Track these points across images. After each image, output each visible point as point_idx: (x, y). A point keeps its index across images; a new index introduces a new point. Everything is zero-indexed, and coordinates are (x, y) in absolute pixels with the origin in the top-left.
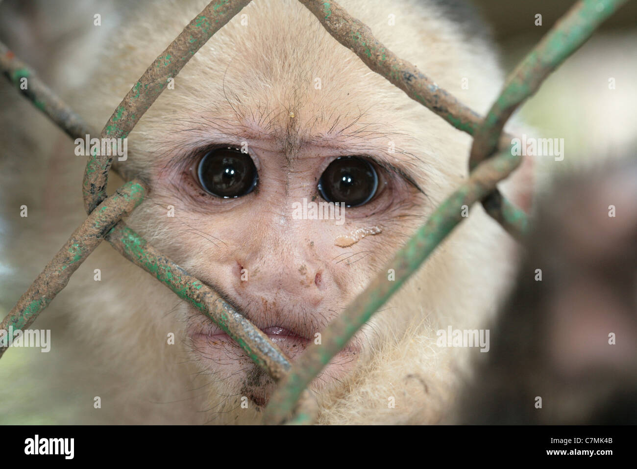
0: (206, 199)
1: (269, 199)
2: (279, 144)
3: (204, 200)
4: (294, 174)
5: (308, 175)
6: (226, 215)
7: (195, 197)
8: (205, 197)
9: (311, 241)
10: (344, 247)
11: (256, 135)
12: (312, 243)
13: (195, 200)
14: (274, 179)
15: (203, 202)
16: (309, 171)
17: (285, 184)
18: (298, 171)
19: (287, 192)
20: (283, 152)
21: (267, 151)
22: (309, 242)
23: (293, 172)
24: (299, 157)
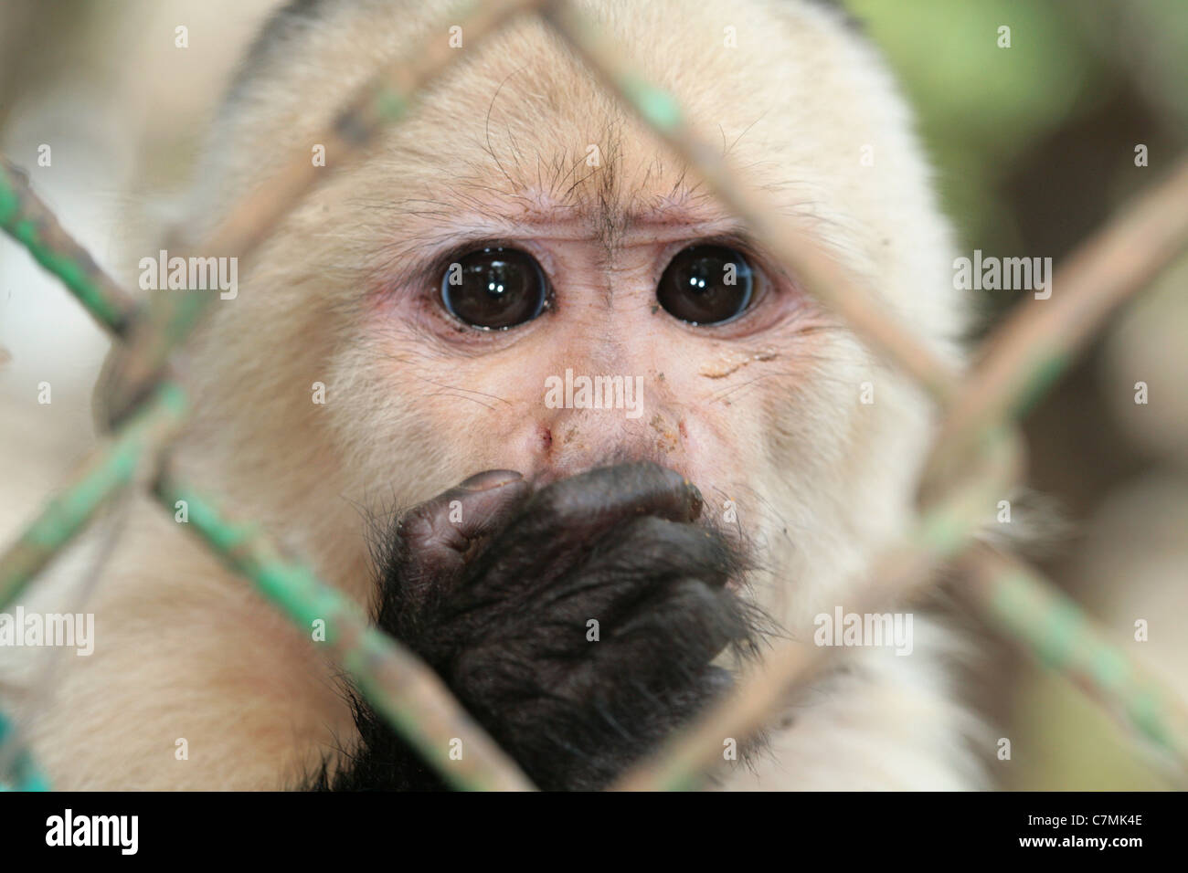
0: (468, 336)
1: (578, 317)
2: (588, 226)
3: (463, 338)
4: (618, 273)
5: (642, 275)
6: (504, 354)
7: (446, 336)
8: (465, 334)
9: (659, 372)
10: (714, 377)
11: (547, 215)
12: (662, 375)
13: (446, 340)
14: (584, 285)
15: (463, 342)
16: (643, 268)
17: (605, 292)
18: (624, 267)
19: (609, 304)
20: (597, 238)
21: (566, 241)
22: (656, 375)
23: (617, 271)
24: (625, 243)
